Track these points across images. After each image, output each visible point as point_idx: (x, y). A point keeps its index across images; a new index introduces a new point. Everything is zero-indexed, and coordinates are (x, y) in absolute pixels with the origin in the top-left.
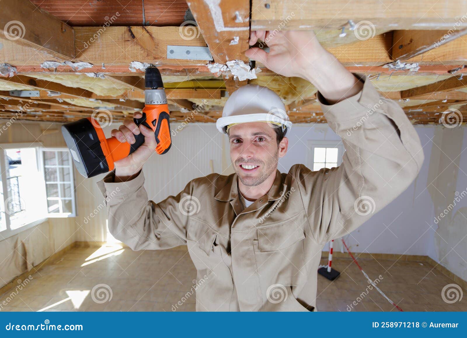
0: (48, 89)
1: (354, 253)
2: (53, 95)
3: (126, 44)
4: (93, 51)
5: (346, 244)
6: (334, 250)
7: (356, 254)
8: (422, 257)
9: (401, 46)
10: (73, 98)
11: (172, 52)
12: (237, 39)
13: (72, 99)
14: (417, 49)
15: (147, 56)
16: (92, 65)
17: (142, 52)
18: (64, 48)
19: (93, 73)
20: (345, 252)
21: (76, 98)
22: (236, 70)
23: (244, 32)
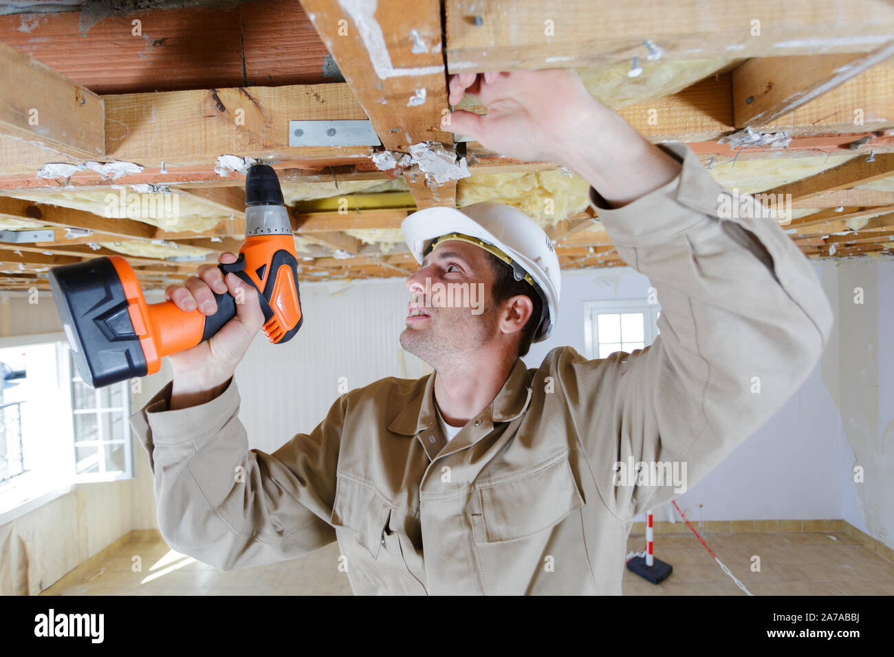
0: (66, 224)
1: (697, 523)
2: (76, 235)
3: (207, 122)
4: (141, 140)
5: (679, 506)
6: (654, 519)
7: (700, 525)
8: (832, 521)
9: (752, 98)
10: (120, 240)
11: (299, 133)
12: (423, 94)
13: (118, 242)
14: (785, 101)
15: (249, 144)
16: (142, 168)
17: (240, 136)
18: (81, 135)
19: (146, 185)
20: (677, 522)
21: (125, 239)
22: (429, 162)
23: (435, 76)
